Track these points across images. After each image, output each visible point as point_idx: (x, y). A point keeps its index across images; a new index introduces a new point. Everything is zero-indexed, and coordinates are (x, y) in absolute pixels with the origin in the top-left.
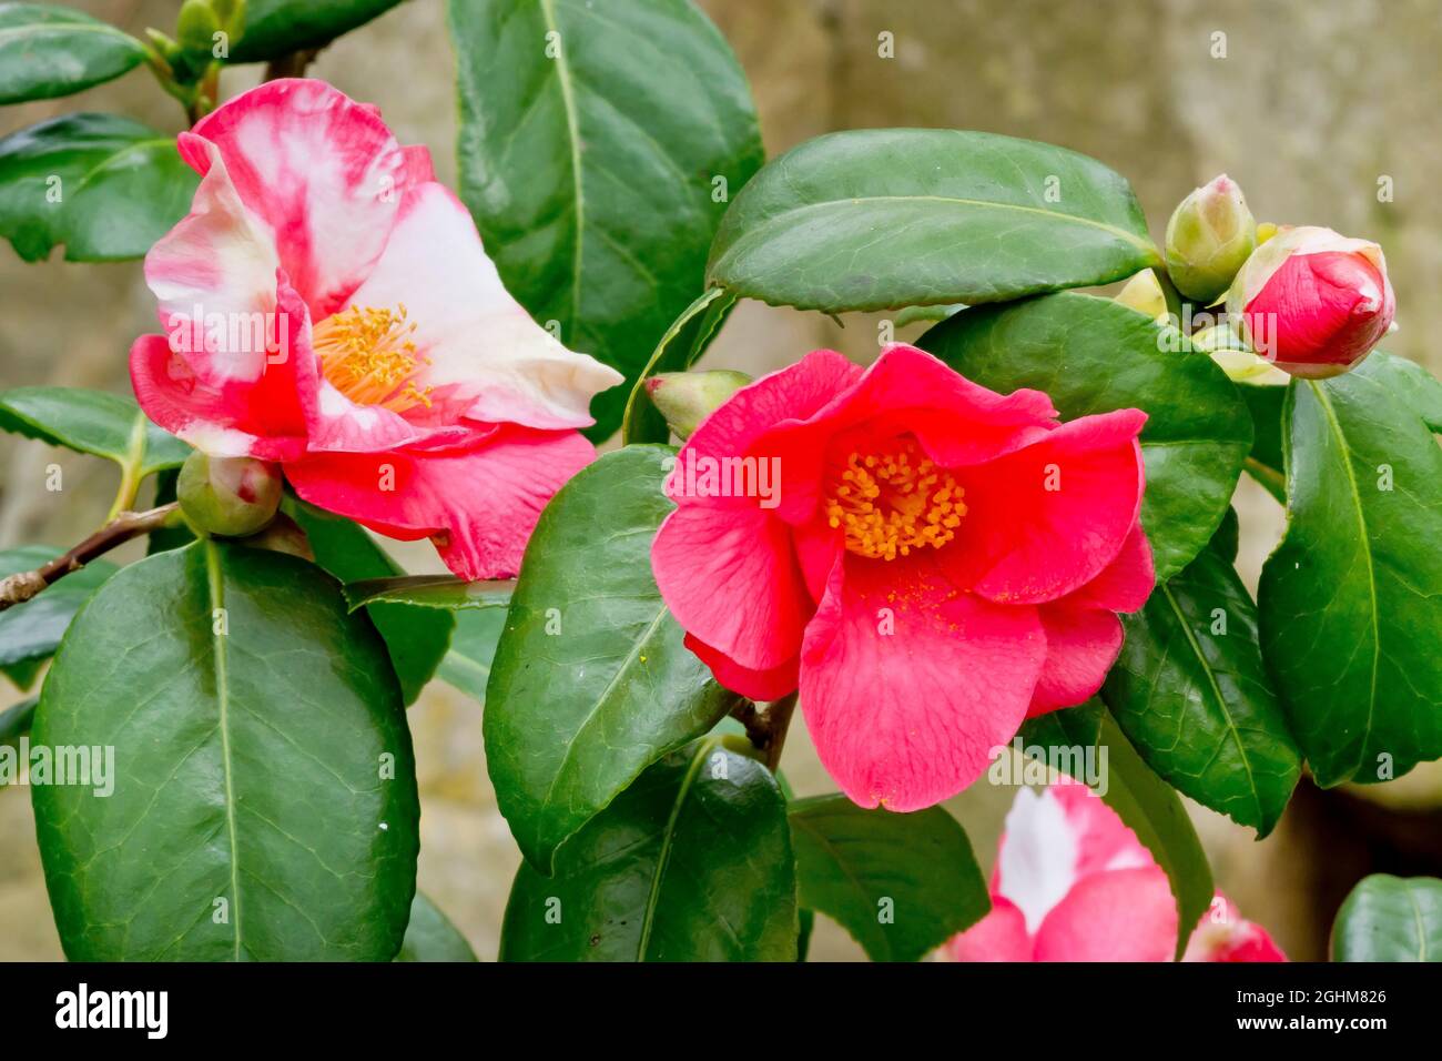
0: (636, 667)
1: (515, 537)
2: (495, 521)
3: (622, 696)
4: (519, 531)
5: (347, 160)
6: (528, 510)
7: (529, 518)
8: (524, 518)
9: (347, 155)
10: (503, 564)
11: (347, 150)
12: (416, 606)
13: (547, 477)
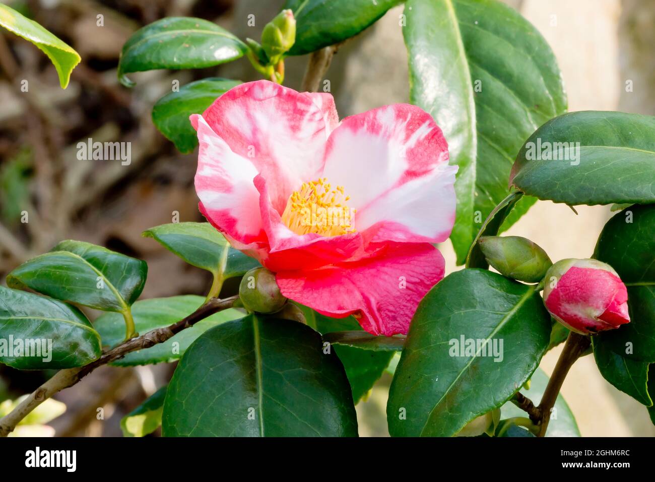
0: (465, 376)
1: (402, 307)
2: (391, 300)
3: (457, 390)
4: (404, 303)
5: (290, 120)
6: (410, 292)
7: (409, 295)
8: (406, 296)
9: (289, 117)
10: (396, 322)
11: (289, 115)
12: (354, 348)
13: (417, 273)
